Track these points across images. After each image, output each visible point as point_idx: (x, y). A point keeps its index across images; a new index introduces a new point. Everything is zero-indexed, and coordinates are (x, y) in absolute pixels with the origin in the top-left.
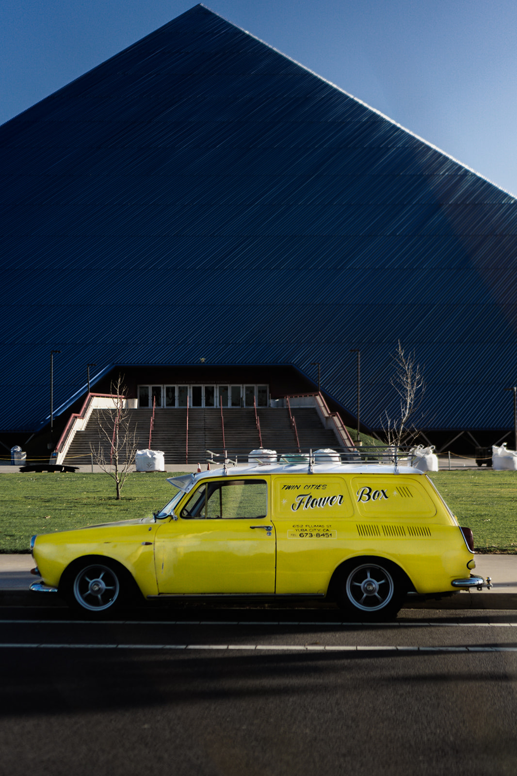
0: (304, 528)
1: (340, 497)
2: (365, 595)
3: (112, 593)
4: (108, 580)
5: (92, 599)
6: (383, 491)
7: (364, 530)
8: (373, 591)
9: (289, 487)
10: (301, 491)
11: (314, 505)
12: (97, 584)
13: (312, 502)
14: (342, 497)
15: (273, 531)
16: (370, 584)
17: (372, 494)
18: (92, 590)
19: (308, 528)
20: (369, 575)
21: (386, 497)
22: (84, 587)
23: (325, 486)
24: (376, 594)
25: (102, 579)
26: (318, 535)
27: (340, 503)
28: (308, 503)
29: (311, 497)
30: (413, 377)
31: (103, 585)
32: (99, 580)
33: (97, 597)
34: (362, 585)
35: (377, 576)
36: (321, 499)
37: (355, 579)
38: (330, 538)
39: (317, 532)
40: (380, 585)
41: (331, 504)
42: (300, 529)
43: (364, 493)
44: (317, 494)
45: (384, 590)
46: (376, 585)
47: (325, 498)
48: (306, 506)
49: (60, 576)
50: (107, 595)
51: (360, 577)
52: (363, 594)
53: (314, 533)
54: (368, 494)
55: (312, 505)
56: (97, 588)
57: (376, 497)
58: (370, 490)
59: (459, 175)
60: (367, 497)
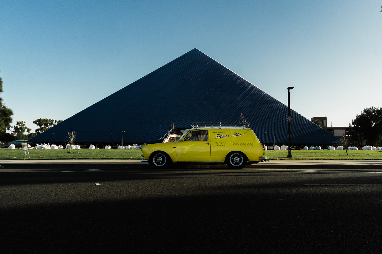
0: (218, 143)
2: (235, 162)
3: (164, 161)
5: (158, 163)
6: (240, 134)
7: (235, 144)
8: (237, 161)
10: (218, 133)
11: (221, 137)
12: (160, 159)
14: (229, 135)
15: (210, 144)
16: (236, 159)
17: (237, 135)
18: (158, 160)
20: (236, 157)
21: (241, 135)
22: (156, 160)
23: (224, 132)
24: (238, 161)
25: (161, 157)
26: (222, 145)
27: (228, 137)
28: (219, 137)
30: (245, 121)
31: (162, 159)
33: (160, 163)
34: (234, 159)
35: (238, 156)
36: (223, 136)
37: (232, 158)
38: (225, 146)
40: (239, 159)
41: (226, 137)
42: (217, 143)
44: (222, 134)
45: (240, 160)
46: (238, 159)
49: (149, 156)
50: (163, 162)
51: (234, 157)
53: (221, 145)
54: (236, 134)
56: (160, 160)
57: (238, 135)
58: (237, 133)
59: (253, 87)
60: (236, 135)
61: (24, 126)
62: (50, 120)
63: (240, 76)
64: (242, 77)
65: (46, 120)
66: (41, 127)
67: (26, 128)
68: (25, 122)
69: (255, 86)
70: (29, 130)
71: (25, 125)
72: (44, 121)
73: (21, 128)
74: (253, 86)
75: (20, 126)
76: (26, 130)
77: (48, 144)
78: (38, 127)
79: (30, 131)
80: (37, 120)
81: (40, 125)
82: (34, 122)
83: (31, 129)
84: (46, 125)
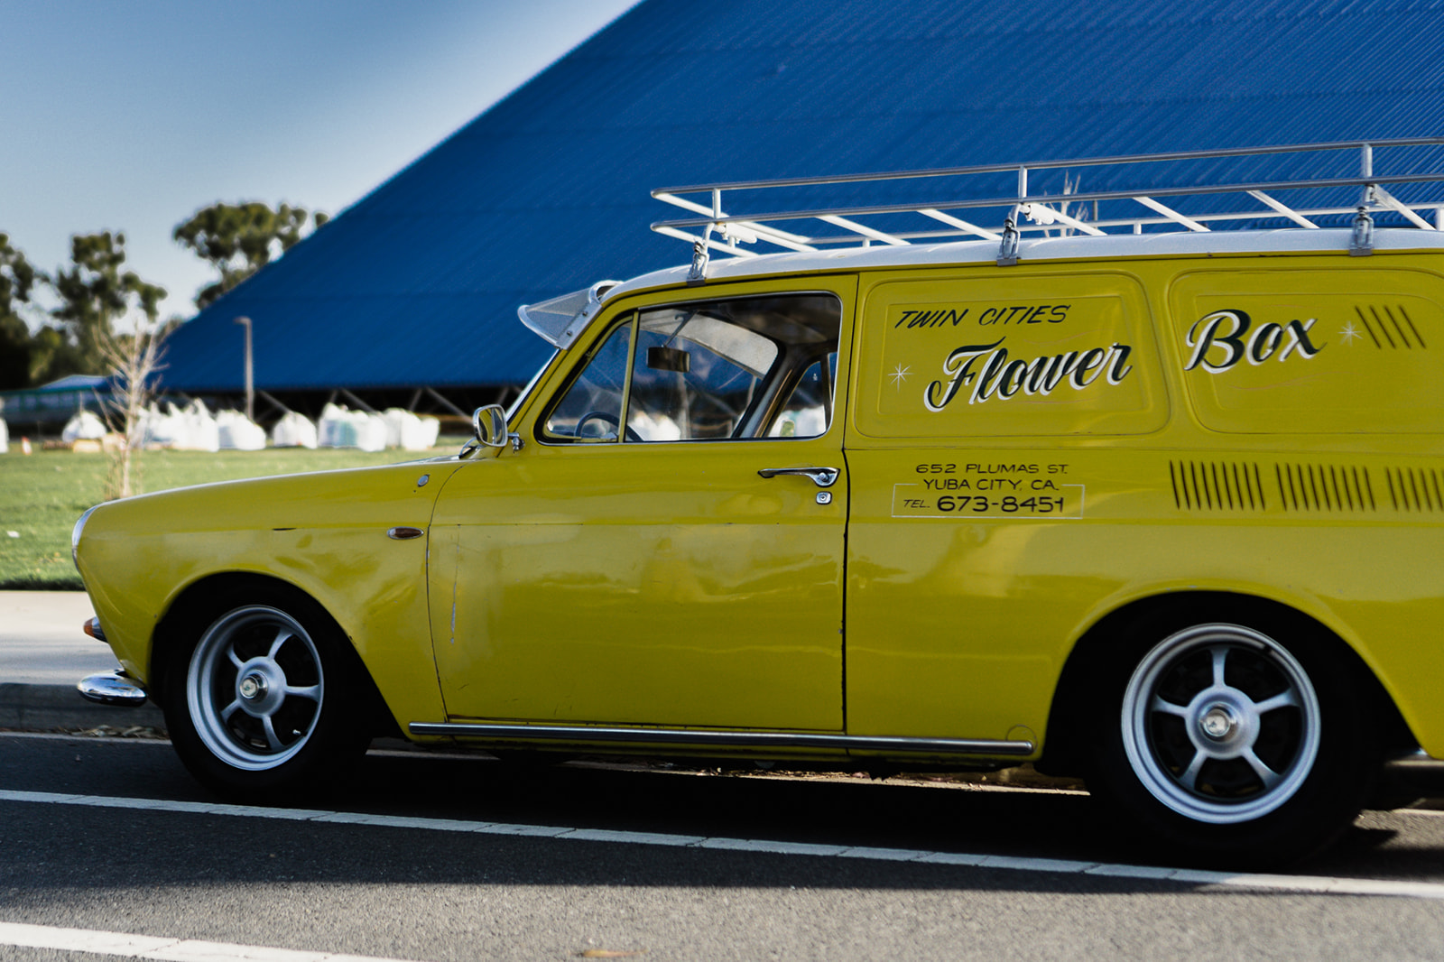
0: (959, 475)
1: (1119, 352)
2: (1201, 755)
3: (306, 707)
4: (294, 663)
5: (242, 728)
6: (1297, 325)
7: (1197, 485)
8: (1236, 737)
9: (923, 319)
10: (970, 331)
11: (1013, 388)
12: (261, 674)
13: (1008, 371)
14: (1126, 351)
15: (839, 490)
16: (1220, 708)
17: (1250, 341)
18: (245, 696)
19: (973, 477)
20: (1219, 671)
21: (1311, 349)
22: (223, 689)
23: (1060, 311)
24: (1247, 752)
25: (278, 658)
26: (1010, 504)
27: (1115, 376)
28: (989, 377)
29: (1003, 353)
31: (276, 682)
32: (269, 661)
33: (260, 721)
34: (1187, 712)
36: (1043, 361)
38: (1055, 514)
39: (1007, 490)
40: (1265, 717)
41: (1079, 381)
42: (942, 477)
43: (1216, 335)
44: (1028, 344)
45: (1280, 737)
46: (1247, 715)
47: (1059, 358)
48: (981, 392)
50: (290, 716)
51: (1184, 678)
52: (1193, 751)
53: (995, 496)
54: (1234, 340)
55: (1004, 387)
56: (257, 690)
57: (1266, 350)
58: (1245, 321)
60: (1230, 351)
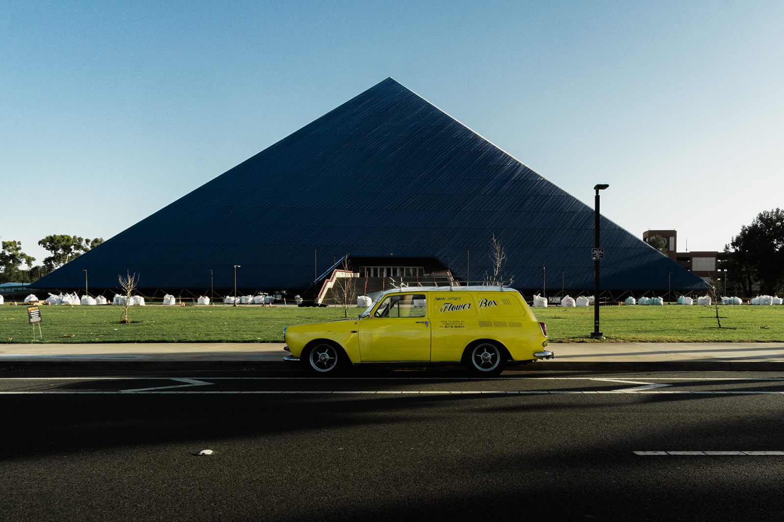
0: (448, 322)
2: (483, 362)
3: (334, 361)
4: (331, 354)
5: (320, 365)
6: (494, 301)
7: (484, 324)
8: (488, 359)
9: (439, 299)
10: (446, 301)
11: (454, 309)
12: (324, 356)
13: (452, 308)
14: (470, 305)
15: (429, 325)
16: (486, 355)
17: (487, 303)
18: (321, 359)
19: (450, 323)
20: (485, 350)
21: (496, 305)
22: (316, 358)
23: (460, 299)
24: (490, 361)
25: (327, 353)
26: (456, 327)
27: (469, 308)
28: (450, 308)
29: (452, 304)
31: (327, 357)
32: (325, 353)
33: (324, 364)
34: (481, 356)
35: (490, 350)
36: (458, 306)
37: (477, 353)
38: (463, 328)
39: (455, 325)
40: (492, 356)
41: (463, 309)
42: (445, 323)
43: (483, 302)
44: (455, 303)
45: (494, 359)
46: (490, 356)
47: (460, 305)
48: (449, 310)
49: (301, 351)
50: (330, 362)
51: (480, 351)
52: (482, 361)
53: (453, 326)
54: (485, 303)
55: (452, 309)
56: (324, 358)
57: (490, 305)
58: (487, 301)
59: (517, 165)
60: (485, 305)
61: (20, 252)
62: (75, 237)
63: (488, 141)
64: (492, 143)
65: (66, 238)
66: (55, 253)
67: (23, 255)
68: (19, 243)
69: (520, 164)
70: (29, 261)
71: (19, 249)
72: (63, 241)
73: (13, 257)
74: (517, 162)
75: (9, 251)
76: (24, 261)
77: (74, 294)
78: (50, 254)
79: (33, 262)
80: (47, 238)
81: (52, 248)
82: (40, 243)
83: (35, 258)
84: (67, 249)
